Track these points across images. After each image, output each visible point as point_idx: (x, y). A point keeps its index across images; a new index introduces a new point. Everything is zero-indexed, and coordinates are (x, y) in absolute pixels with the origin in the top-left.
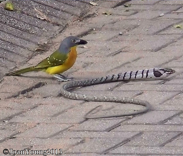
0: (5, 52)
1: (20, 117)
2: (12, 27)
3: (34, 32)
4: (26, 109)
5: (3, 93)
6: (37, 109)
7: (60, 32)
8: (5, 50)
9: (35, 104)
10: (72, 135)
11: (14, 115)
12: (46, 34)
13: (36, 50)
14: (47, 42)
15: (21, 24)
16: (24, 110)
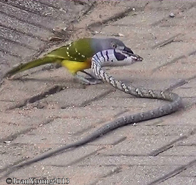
0: (6, 43)
1: (28, 136)
2: (15, 6)
3: (46, 14)
4: (36, 125)
5: (4, 102)
6: (52, 124)
7: (85, 14)
8: (6, 40)
9: (50, 117)
10: (103, 161)
11: (20, 134)
12: (65, 16)
13: (51, 40)
14: (66, 28)
15: (28, 2)
16: (34, 126)
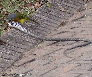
1: (53, 54)
2: (49, 14)
5: (46, 43)
6: (61, 50)
7: (71, 17)
8: (46, 24)
11: (50, 53)
13: (60, 25)
14: (65, 21)
15: (53, 13)
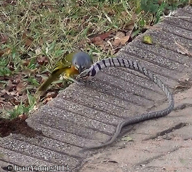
0: (143, 90)
1: (158, 161)
2: (150, 62)
3: (174, 68)
5: (140, 135)
8: (142, 87)
9: (175, 146)
12: (188, 69)
13: (177, 88)
14: (189, 79)
15: (160, 59)
16: (163, 153)
